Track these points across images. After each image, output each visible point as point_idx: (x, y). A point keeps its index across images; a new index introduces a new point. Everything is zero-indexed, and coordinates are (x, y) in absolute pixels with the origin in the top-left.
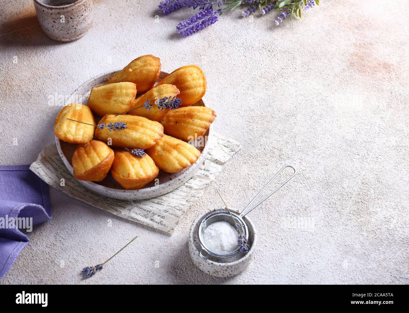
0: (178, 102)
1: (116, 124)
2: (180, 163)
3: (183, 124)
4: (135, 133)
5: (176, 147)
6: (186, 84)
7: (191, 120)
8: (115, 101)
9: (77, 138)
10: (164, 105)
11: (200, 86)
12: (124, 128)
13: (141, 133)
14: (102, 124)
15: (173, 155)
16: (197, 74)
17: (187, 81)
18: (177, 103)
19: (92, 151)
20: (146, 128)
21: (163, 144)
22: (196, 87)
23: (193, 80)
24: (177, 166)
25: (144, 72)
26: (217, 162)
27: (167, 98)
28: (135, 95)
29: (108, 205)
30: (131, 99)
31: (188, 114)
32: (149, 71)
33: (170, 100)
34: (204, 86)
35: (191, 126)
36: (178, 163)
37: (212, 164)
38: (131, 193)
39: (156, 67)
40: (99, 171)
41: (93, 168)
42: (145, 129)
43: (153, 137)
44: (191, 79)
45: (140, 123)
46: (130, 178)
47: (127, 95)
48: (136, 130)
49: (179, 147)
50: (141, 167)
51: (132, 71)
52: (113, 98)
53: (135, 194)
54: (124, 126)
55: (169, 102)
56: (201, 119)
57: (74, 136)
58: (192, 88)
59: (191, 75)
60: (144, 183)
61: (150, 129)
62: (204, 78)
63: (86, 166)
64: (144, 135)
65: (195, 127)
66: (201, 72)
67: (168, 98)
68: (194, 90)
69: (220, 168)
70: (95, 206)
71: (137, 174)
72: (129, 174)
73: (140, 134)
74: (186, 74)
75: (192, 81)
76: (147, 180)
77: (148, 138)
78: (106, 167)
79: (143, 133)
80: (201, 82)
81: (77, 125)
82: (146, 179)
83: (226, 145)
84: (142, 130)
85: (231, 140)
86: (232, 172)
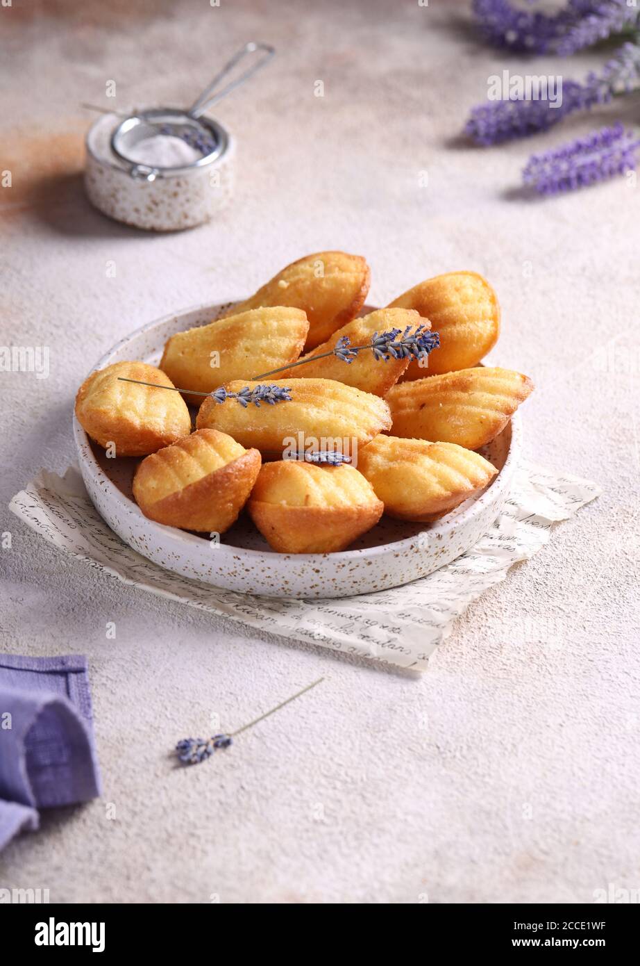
0: (431, 340)
1: (262, 390)
2: (443, 481)
3: (441, 405)
4: (315, 410)
5: (428, 451)
6: (446, 311)
7: (464, 395)
8: (247, 350)
9: (153, 423)
10: (390, 348)
11: (484, 318)
12: (283, 398)
13: (330, 411)
14: (222, 391)
15: (421, 465)
16: (474, 289)
17: (447, 304)
18: (429, 342)
20: (346, 400)
21: (389, 449)
22: (472, 319)
23: (465, 301)
24: (437, 489)
25: (324, 285)
26: (533, 520)
27: (400, 332)
28: (304, 332)
29: (237, 606)
30: (293, 342)
31: (454, 382)
32: (339, 284)
33: (408, 335)
34: (495, 319)
35: (467, 408)
36: (439, 483)
37: (522, 525)
38: (307, 563)
39: (356, 274)
40: (226, 485)
42: (340, 403)
43: (364, 421)
44: (459, 301)
45: (328, 391)
46: (311, 506)
47: (283, 332)
48: (319, 405)
49: (437, 450)
50: (339, 484)
51: (289, 287)
52: (242, 343)
53: (317, 566)
54: (284, 394)
55: (407, 341)
56: (493, 390)
57: (141, 419)
58: (462, 322)
59: (457, 290)
60: (346, 532)
61: (356, 405)
62: (493, 300)
63: (188, 476)
64: (339, 415)
65: (475, 410)
66: (485, 285)
67: (403, 329)
68: (469, 328)
69: (544, 535)
70: (200, 606)
71: (328, 498)
72: (307, 497)
73: (328, 413)
74: (444, 288)
75: (461, 304)
76: (355, 516)
77: (353, 423)
78: (245, 480)
79: (337, 412)
80: (487, 307)
81: (149, 395)
82: (353, 512)
83: (557, 486)
84: (333, 404)
85: (569, 477)
86: (579, 547)
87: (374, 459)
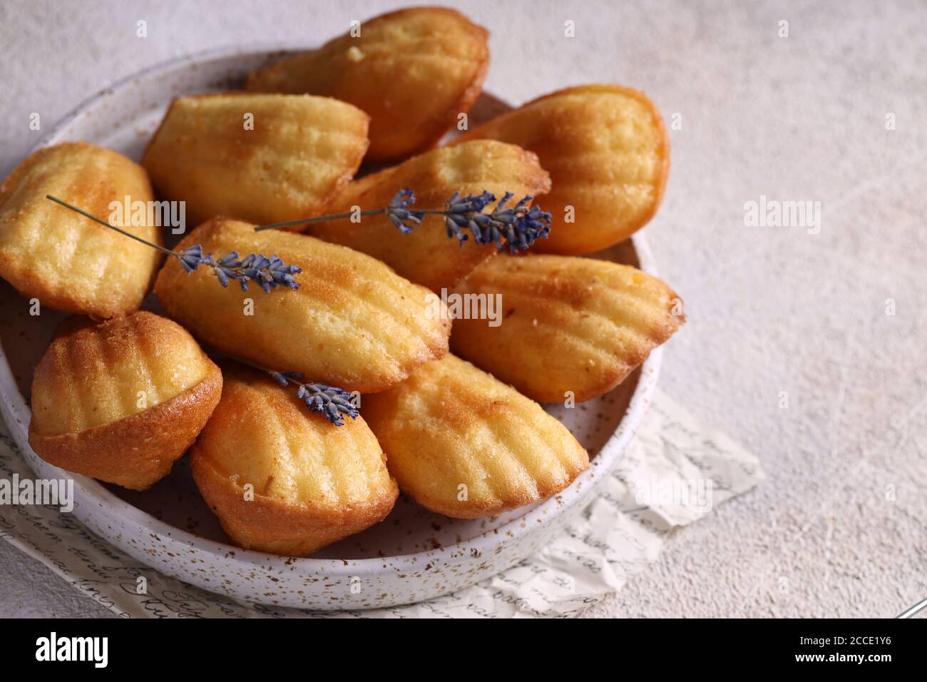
0: (537, 223)
1: (256, 264)
2: (497, 480)
3: (535, 322)
4: (328, 315)
5: (488, 412)
6: (584, 159)
7: (572, 314)
8: (266, 167)
9: (77, 287)
10: (473, 223)
11: (639, 180)
12: (286, 283)
13: (351, 321)
14: (195, 252)
15: (469, 442)
16: (637, 127)
17: (588, 147)
18: (533, 226)
19: (134, 352)
20: (381, 303)
21: (436, 388)
22: (621, 179)
23: (618, 146)
24: (483, 490)
25: (414, 72)
26: (647, 518)
27: (493, 199)
28: (356, 159)
29: (148, 602)
30: (336, 171)
31: (564, 286)
32: (436, 74)
33: (504, 209)
34: (657, 183)
35: (573, 341)
36: (487, 480)
37: (624, 521)
38: (258, 568)
39: (466, 63)
40: (147, 440)
41: (122, 421)
42: (371, 308)
43: (401, 347)
44: (607, 145)
45: (359, 280)
46: (272, 498)
47: (325, 152)
48: (336, 306)
49: (502, 416)
50: (329, 461)
51: (362, 62)
52: (262, 155)
53: (274, 574)
54: (288, 277)
55: (501, 217)
56: (619, 317)
57: (62, 277)
58: (604, 181)
59: (610, 124)
60: (324, 536)
61: (396, 314)
62: (662, 151)
63: (95, 410)
64: (364, 332)
65: (584, 347)
66: (656, 122)
67: (499, 197)
68: (612, 192)
69: (654, 545)
70: (90, 594)
72: (271, 479)
73: (347, 324)
74: (589, 118)
75: (608, 151)
76: (340, 522)
77: (381, 348)
78: (180, 432)
79: (362, 324)
80: (648, 162)
81: (86, 233)
82: (337, 516)
83: (698, 455)
84: (359, 308)
85: (723, 441)
86: (704, 574)
87: (408, 401)
